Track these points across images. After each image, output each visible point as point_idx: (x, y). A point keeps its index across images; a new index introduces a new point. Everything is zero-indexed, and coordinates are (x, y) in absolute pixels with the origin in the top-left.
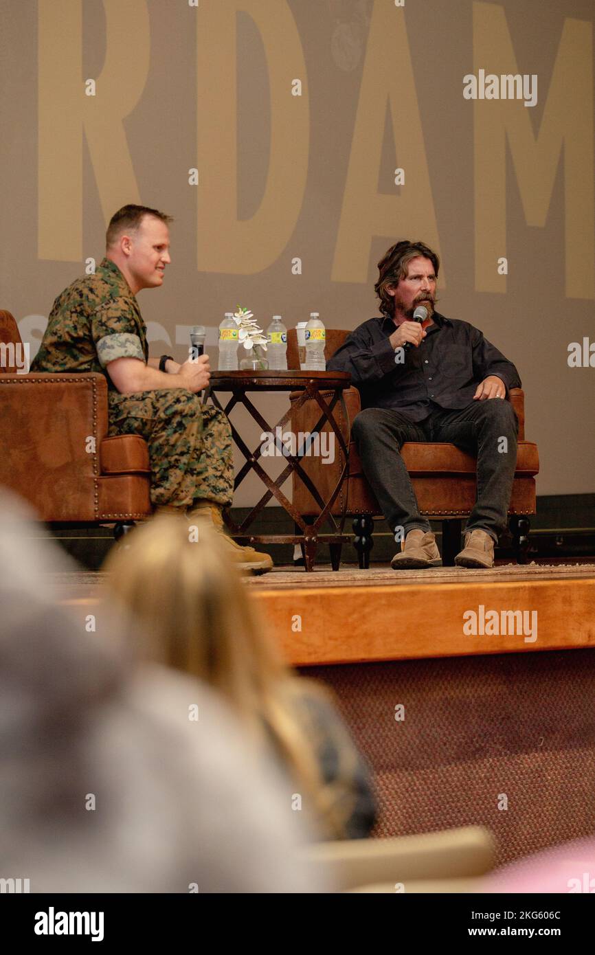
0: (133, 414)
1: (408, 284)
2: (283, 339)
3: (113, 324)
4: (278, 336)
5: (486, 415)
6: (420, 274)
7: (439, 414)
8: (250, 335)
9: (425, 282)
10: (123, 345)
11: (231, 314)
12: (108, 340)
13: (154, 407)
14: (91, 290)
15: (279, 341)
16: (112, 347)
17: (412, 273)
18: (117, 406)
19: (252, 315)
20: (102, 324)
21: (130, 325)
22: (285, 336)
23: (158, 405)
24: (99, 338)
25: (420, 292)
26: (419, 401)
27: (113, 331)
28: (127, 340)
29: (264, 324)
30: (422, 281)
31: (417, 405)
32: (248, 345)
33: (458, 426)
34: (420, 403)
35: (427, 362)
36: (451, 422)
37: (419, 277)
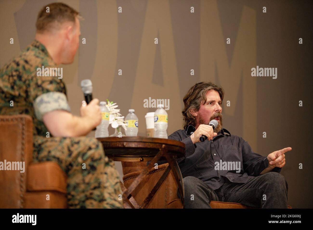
0: (53, 153)
1: (207, 107)
2: (136, 125)
3: (48, 86)
4: (133, 122)
5: (267, 182)
6: (214, 100)
7: (228, 186)
8: (116, 119)
9: (217, 105)
10: (56, 101)
11: (105, 103)
12: (45, 97)
13: (69, 150)
14: (26, 62)
15: (133, 126)
16: (48, 102)
17: (209, 100)
18: (40, 145)
19: (117, 106)
20: (38, 86)
21: (60, 87)
22: (137, 123)
23: (72, 149)
24: (37, 96)
25: (214, 112)
26: (212, 178)
27: (48, 91)
28: (59, 98)
29: (124, 113)
30: (215, 106)
31: (211, 180)
32: (115, 125)
33: (244, 192)
34: (214, 179)
35: (215, 154)
36: (238, 190)
37: (212, 103)
